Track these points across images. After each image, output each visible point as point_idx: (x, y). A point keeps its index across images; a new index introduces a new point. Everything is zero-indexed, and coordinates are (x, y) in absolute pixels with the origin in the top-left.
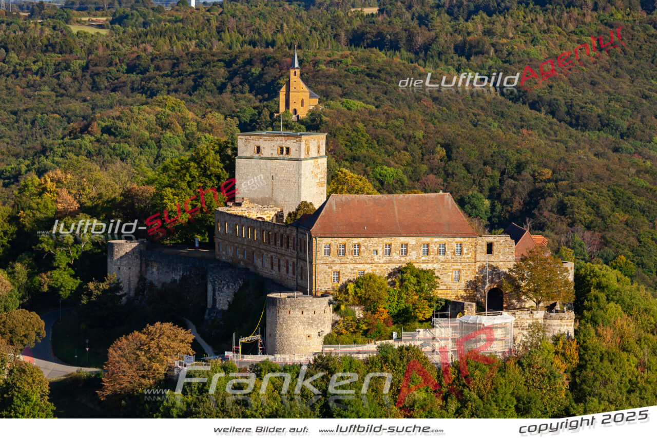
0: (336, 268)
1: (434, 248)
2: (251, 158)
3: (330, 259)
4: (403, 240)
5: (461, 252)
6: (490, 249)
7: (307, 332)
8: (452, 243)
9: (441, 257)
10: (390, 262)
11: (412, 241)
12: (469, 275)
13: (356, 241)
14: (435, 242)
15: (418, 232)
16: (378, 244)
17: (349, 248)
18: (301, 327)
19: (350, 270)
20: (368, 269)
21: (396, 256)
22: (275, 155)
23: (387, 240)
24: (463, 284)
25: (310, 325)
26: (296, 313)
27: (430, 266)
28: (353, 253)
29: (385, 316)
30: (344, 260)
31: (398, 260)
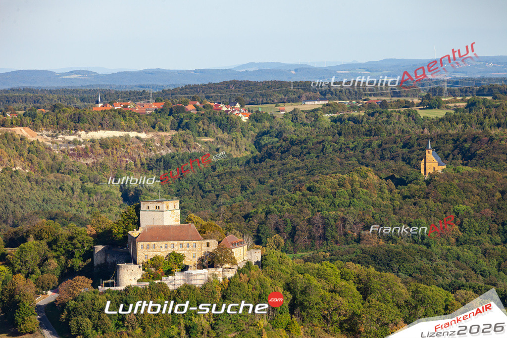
0: (146, 253)
1: (184, 245)
2: (145, 211)
3: (143, 250)
4: (172, 242)
5: (196, 246)
6: (208, 245)
7: (130, 278)
8: (192, 243)
9: (188, 249)
10: (167, 251)
11: (176, 243)
12: (199, 256)
13: (153, 243)
14: (185, 243)
15: (179, 240)
16: (163, 244)
17: (151, 246)
18: (128, 276)
19: (151, 255)
20: (159, 254)
21: (169, 249)
22: (154, 210)
23: (165, 242)
24: (197, 259)
25: (131, 275)
26: (125, 271)
27: (183, 252)
28: (152, 248)
29: (161, 271)
30: (149, 250)
31: (170, 250)
